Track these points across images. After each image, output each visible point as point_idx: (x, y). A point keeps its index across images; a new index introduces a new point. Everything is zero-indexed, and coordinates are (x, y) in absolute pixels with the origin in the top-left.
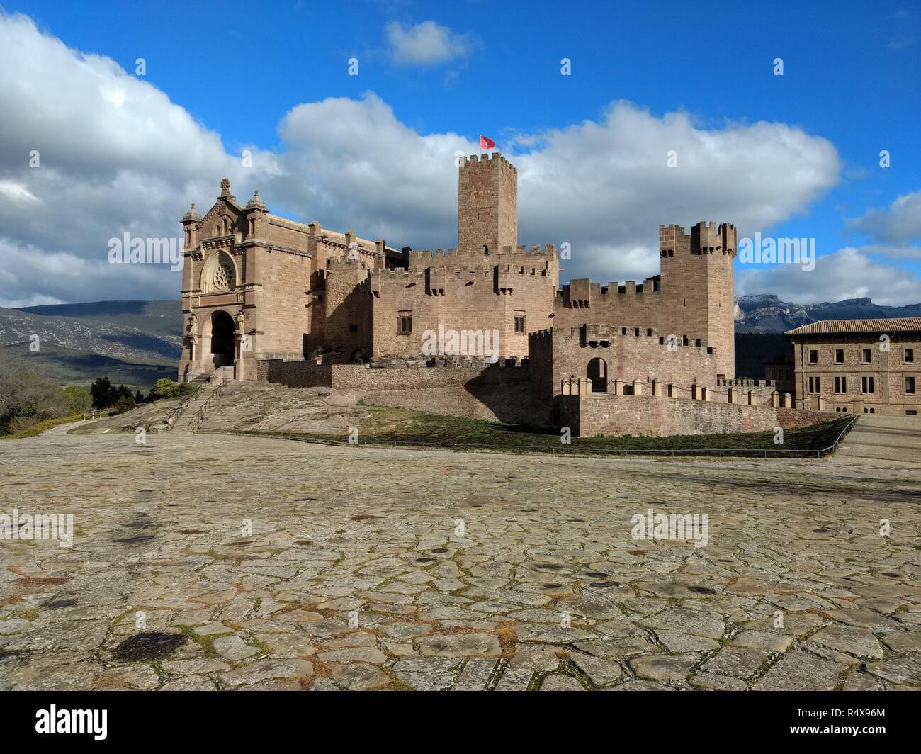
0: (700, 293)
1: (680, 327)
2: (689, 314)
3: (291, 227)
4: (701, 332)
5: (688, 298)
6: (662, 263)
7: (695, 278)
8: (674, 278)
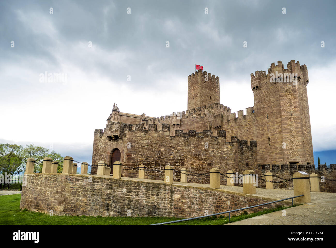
0: (276, 109)
1: (266, 132)
2: (270, 123)
3: (132, 116)
4: (278, 134)
5: (269, 113)
6: (255, 95)
7: (273, 100)
8: (261, 103)
